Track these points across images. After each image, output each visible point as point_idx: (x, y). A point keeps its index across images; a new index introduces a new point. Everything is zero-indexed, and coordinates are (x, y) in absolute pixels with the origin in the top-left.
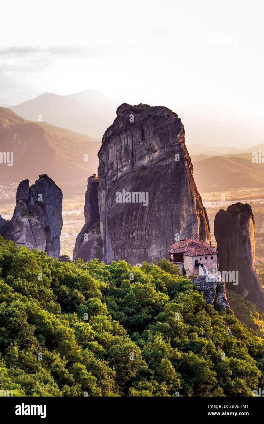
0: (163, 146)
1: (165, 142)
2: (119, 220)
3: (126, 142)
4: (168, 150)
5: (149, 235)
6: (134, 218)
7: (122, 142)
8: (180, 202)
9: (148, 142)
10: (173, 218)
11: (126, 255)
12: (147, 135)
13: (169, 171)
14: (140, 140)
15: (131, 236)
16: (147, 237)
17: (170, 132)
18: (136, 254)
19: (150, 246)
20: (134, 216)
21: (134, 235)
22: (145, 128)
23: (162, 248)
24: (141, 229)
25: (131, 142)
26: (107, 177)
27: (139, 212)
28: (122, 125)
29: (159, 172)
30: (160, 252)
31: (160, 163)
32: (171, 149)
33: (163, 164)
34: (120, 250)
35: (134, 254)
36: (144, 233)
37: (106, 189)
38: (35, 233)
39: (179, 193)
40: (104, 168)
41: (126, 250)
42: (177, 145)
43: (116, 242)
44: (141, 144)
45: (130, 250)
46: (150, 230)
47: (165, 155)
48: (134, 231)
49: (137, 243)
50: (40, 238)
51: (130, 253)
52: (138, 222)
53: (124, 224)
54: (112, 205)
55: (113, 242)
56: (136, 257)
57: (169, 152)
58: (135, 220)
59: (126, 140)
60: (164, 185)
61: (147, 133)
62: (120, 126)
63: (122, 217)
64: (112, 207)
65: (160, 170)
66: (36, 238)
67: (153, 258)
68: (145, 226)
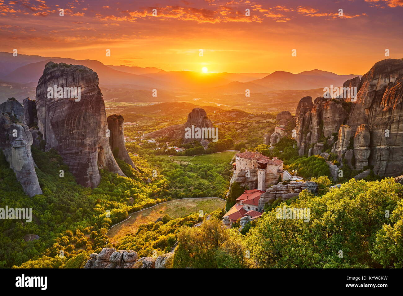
0: (88, 86)
1: (89, 83)
2: (61, 123)
3: (62, 82)
4: (91, 88)
5: (84, 132)
6: (73, 123)
7: (59, 82)
8: (100, 115)
9: (77, 83)
10: (97, 123)
11: (68, 143)
12: (77, 79)
13: (93, 99)
14: (72, 82)
15: (72, 133)
16: (83, 133)
17: (92, 79)
18: (75, 143)
19: (85, 138)
20: (73, 121)
21: (74, 132)
22: (75, 76)
23: (92, 139)
24: (78, 129)
25: (65, 82)
26: (47, 100)
27: (76, 120)
28: (58, 73)
29: (86, 99)
30: (91, 141)
31: (86, 94)
32: (93, 88)
33: (88, 95)
34: (63, 140)
35: (74, 143)
36: (81, 131)
37: (45, 106)
38: (27, 133)
39: (100, 110)
40: (44, 95)
41: (68, 140)
42: (96, 86)
43: (59, 135)
44: (73, 84)
45: (71, 140)
46: (85, 129)
47: (89, 90)
48: (73, 130)
49: (76, 136)
50: (30, 137)
51: (71, 142)
52: (76, 125)
53: (65, 126)
54: (53, 116)
55: (57, 135)
56: (75, 144)
57: (91, 89)
58: (74, 123)
59: (62, 81)
60: (91, 106)
61: (77, 78)
62: (57, 73)
63: (64, 122)
64: (54, 116)
65: (86, 98)
66: (28, 137)
67: (87, 145)
68: (81, 127)
